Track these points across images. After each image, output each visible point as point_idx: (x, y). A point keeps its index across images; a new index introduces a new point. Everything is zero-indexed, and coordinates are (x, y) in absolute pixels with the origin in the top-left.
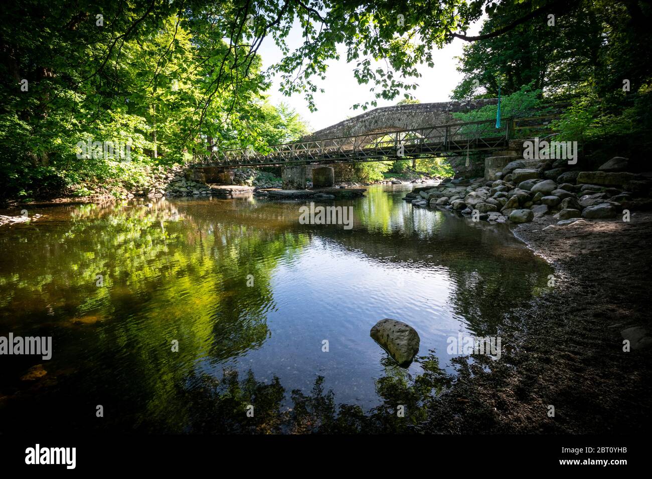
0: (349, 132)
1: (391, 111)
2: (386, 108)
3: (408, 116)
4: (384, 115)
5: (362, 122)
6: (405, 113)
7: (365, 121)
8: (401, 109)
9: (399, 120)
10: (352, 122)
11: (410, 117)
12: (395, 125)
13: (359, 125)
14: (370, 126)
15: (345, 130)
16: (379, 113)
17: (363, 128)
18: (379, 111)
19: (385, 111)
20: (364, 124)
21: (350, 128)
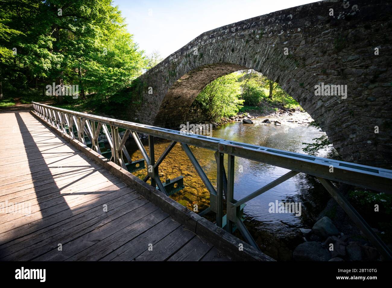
0: (174, 71)
1: (221, 36)
2: (214, 31)
3: (247, 42)
4: (211, 44)
5: (186, 57)
6: (243, 36)
7: (189, 56)
8: (237, 30)
9: (233, 51)
10: (177, 57)
11: (251, 43)
12: (226, 60)
13: (184, 60)
14: (194, 62)
15: (171, 69)
16: (205, 41)
17: (188, 65)
18: (205, 38)
19: (213, 37)
20: (188, 59)
21: (175, 65)
